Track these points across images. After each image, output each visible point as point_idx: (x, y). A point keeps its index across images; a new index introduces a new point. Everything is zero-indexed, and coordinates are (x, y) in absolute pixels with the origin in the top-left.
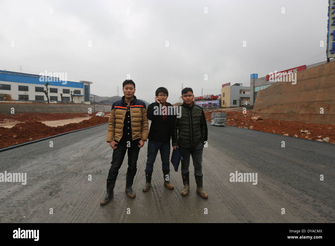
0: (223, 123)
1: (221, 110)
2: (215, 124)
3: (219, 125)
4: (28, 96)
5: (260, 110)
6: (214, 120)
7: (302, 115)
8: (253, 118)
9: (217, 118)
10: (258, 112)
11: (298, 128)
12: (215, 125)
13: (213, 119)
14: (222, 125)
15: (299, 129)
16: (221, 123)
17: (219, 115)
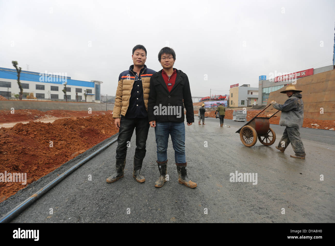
0: (244, 119)
2: (237, 120)
3: (240, 120)
5: (272, 110)
6: (236, 116)
7: (312, 113)
8: (268, 115)
9: (239, 115)
10: (270, 111)
11: (309, 122)
13: (234, 116)
14: (243, 120)
17: (241, 112)
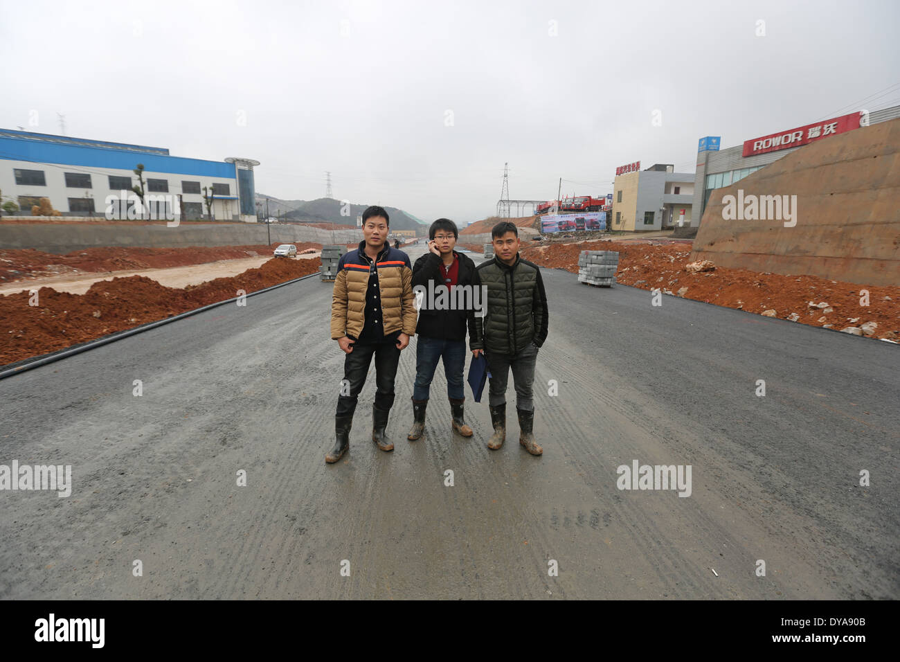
0: (609, 280)
1: (610, 241)
2: (588, 281)
3: (596, 283)
4: (92, 200)
5: (712, 244)
6: (584, 269)
7: (826, 259)
8: (690, 266)
9: (593, 265)
10: (707, 248)
11: (803, 295)
12: (586, 284)
13: (582, 267)
14: (605, 283)
15: (804, 298)
16: (603, 278)
17: (599, 257)
